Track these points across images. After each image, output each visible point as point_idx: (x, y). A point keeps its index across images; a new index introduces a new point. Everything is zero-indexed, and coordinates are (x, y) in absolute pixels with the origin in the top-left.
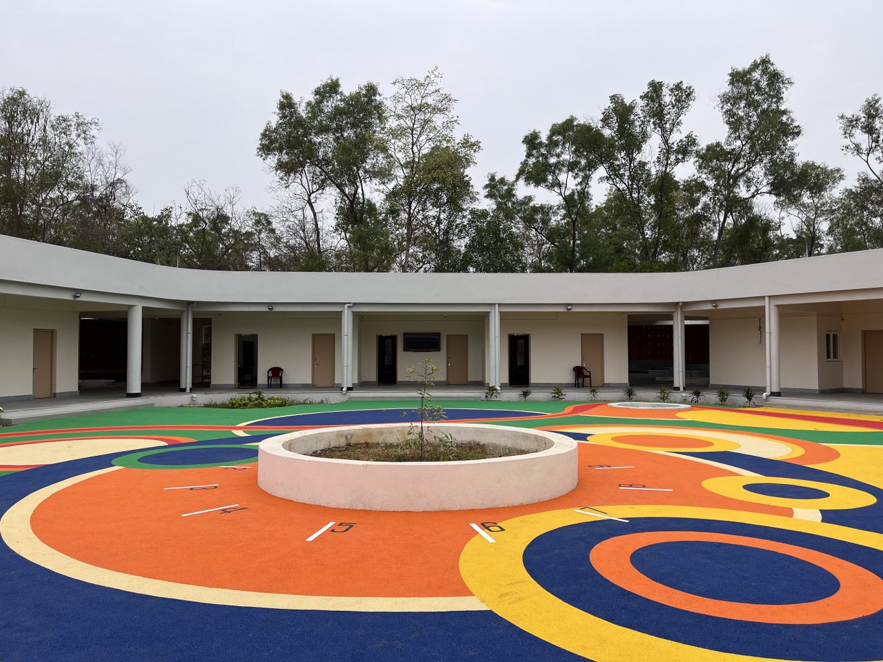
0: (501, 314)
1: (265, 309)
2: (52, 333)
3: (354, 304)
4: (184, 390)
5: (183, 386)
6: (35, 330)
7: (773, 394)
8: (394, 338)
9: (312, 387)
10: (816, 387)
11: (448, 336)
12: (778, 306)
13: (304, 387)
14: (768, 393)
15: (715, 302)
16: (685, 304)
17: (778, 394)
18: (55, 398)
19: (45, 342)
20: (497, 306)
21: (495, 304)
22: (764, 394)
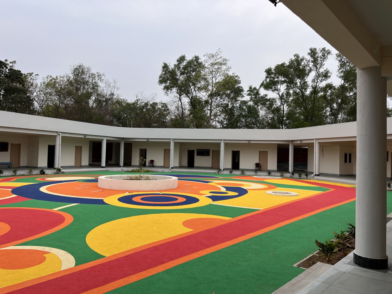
0: (225, 143)
1: (146, 140)
2: (81, 147)
3: (174, 139)
4: (120, 166)
5: (120, 165)
6: (76, 146)
7: (316, 175)
8: (193, 151)
9: (163, 167)
10: (338, 173)
11: (213, 151)
12: (319, 143)
13: (161, 167)
14: (314, 175)
15: (301, 140)
16: (292, 141)
17: (318, 175)
18: (81, 167)
19: (78, 150)
20: (223, 140)
21: (222, 140)
22: (312, 175)
